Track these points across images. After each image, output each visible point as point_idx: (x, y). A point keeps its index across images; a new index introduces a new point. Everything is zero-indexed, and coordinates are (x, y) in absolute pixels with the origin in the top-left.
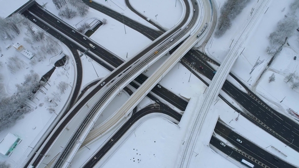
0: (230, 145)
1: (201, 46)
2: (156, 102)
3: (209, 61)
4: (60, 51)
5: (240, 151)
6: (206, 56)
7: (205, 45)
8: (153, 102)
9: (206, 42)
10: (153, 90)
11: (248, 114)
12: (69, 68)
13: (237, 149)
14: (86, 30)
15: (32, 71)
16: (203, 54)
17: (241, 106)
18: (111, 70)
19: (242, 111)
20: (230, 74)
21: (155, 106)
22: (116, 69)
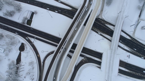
0: (127, 70)
1: (100, 15)
2: (84, 57)
3: (107, 24)
4: (18, 41)
5: (132, 72)
6: (104, 21)
7: (102, 13)
8: (83, 58)
9: (102, 10)
10: (82, 52)
11: (133, 51)
12: (29, 51)
13: (130, 71)
14: (26, 21)
15: (9, 60)
16: (102, 20)
17: (129, 48)
18: (56, 46)
19: (130, 50)
20: (122, 31)
21: (84, 60)
22: (59, 45)
